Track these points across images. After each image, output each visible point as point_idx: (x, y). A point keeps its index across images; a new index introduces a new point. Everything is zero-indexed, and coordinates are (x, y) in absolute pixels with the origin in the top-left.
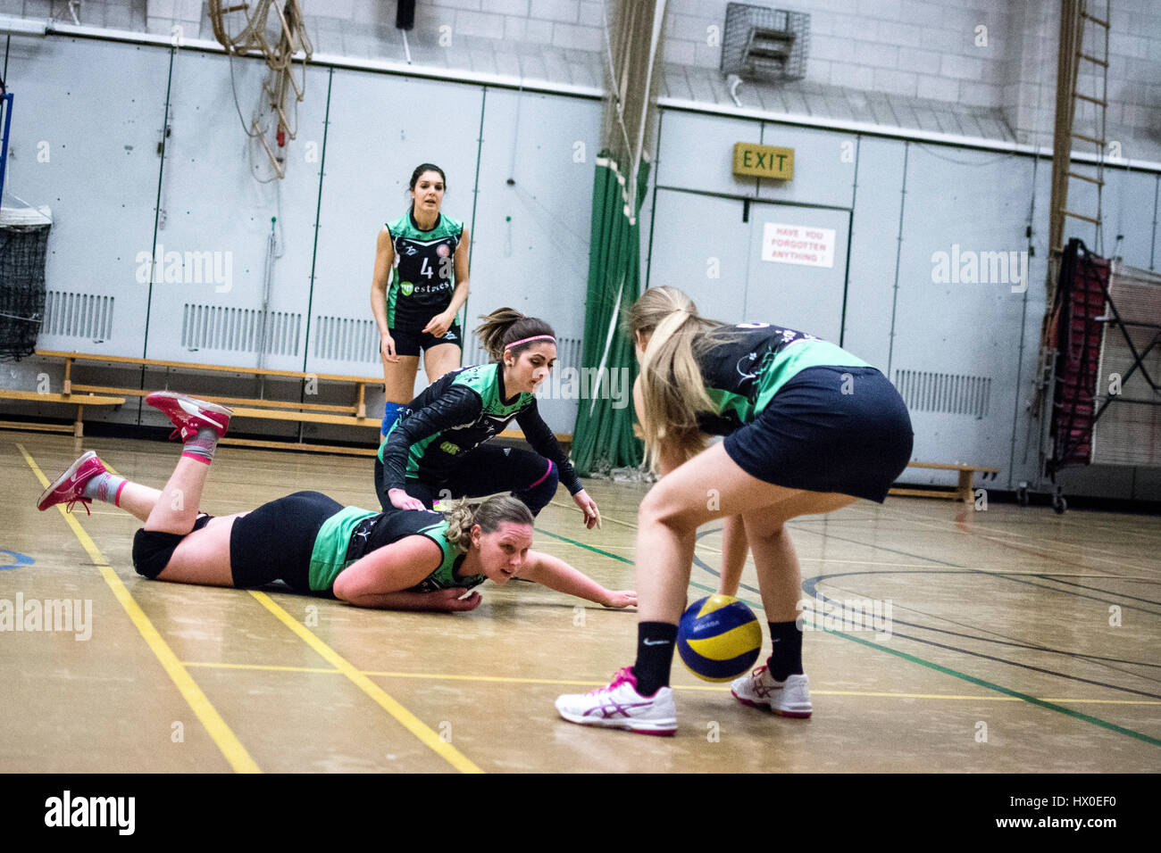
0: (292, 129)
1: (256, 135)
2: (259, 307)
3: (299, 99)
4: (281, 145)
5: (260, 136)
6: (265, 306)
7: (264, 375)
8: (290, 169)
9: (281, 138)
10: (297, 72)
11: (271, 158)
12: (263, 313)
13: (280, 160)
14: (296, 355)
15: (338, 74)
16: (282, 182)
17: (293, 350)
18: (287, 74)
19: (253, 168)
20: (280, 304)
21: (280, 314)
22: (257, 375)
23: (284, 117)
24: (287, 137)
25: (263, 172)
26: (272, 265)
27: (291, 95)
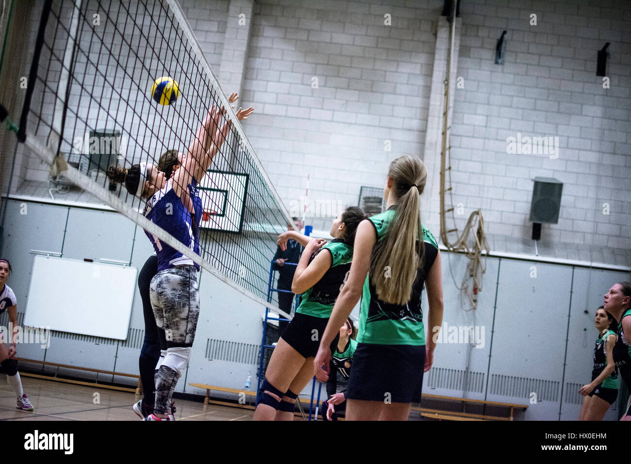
0: (480, 287)
1: (464, 289)
2: (464, 369)
3: (484, 272)
4: (475, 293)
5: (466, 289)
6: (467, 369)
7: (466, 402)
8: (479, 306)
9: (476, 290)
10: (483, 260)
11: (470, 300)
12: (466, 372)
13: (475, 301)
14: (482, 392)
15: (503, 261)
16: (476, 311)
17: (480, 389)
18: (478, 262)
19: (462, 304)
20: (475, 368)
21: (474, 373)
22: (463, 401)
23: (477, 281)
24: (478, 290)
25: (467, 306)
26: (471, 350)
27: (480, 270)
